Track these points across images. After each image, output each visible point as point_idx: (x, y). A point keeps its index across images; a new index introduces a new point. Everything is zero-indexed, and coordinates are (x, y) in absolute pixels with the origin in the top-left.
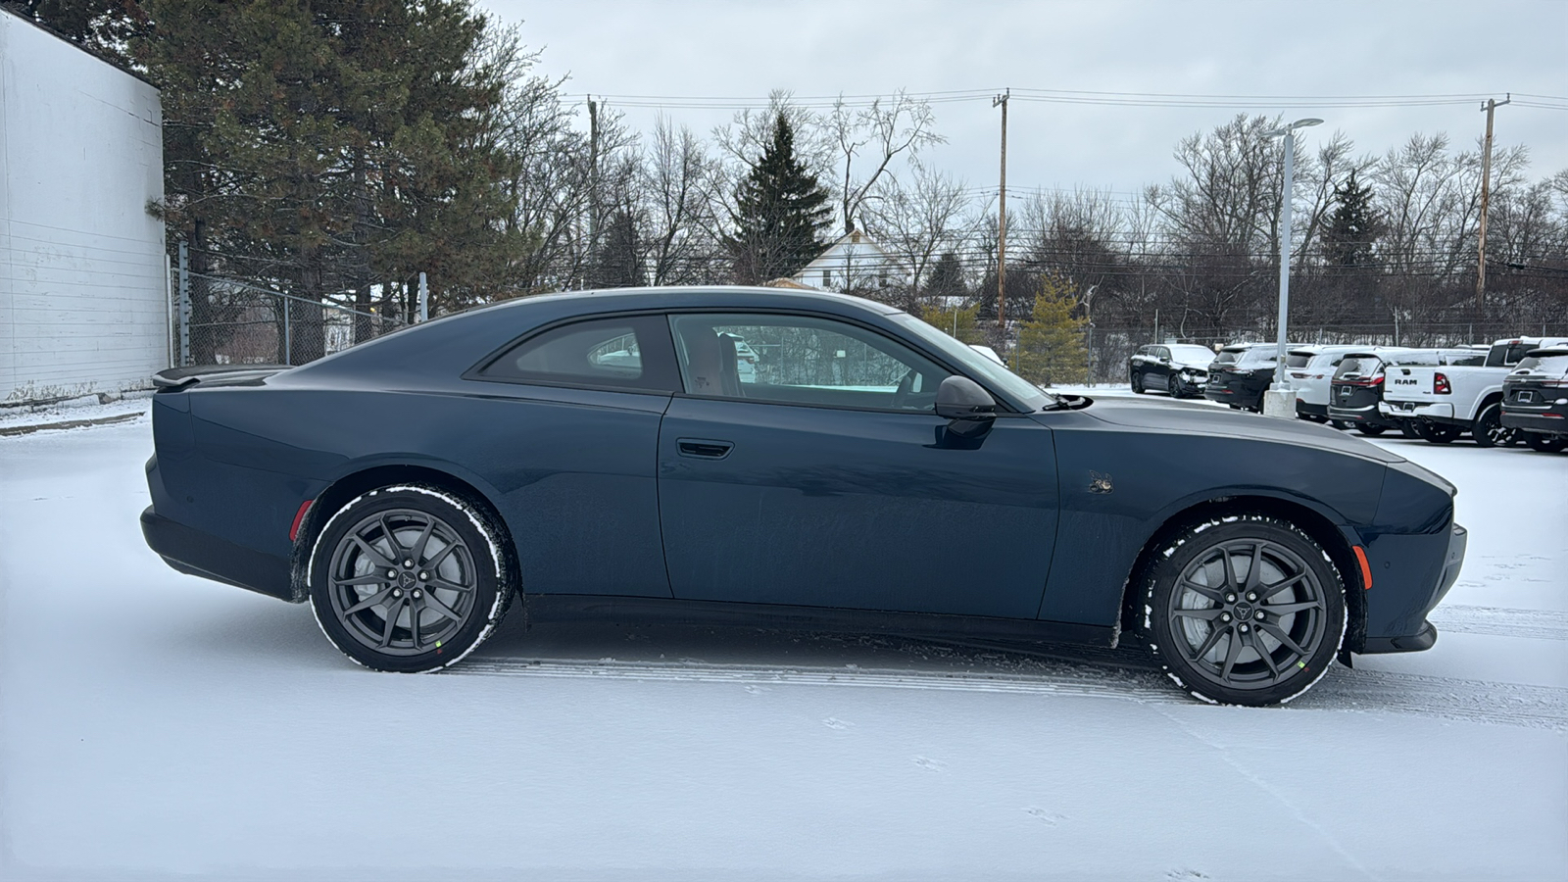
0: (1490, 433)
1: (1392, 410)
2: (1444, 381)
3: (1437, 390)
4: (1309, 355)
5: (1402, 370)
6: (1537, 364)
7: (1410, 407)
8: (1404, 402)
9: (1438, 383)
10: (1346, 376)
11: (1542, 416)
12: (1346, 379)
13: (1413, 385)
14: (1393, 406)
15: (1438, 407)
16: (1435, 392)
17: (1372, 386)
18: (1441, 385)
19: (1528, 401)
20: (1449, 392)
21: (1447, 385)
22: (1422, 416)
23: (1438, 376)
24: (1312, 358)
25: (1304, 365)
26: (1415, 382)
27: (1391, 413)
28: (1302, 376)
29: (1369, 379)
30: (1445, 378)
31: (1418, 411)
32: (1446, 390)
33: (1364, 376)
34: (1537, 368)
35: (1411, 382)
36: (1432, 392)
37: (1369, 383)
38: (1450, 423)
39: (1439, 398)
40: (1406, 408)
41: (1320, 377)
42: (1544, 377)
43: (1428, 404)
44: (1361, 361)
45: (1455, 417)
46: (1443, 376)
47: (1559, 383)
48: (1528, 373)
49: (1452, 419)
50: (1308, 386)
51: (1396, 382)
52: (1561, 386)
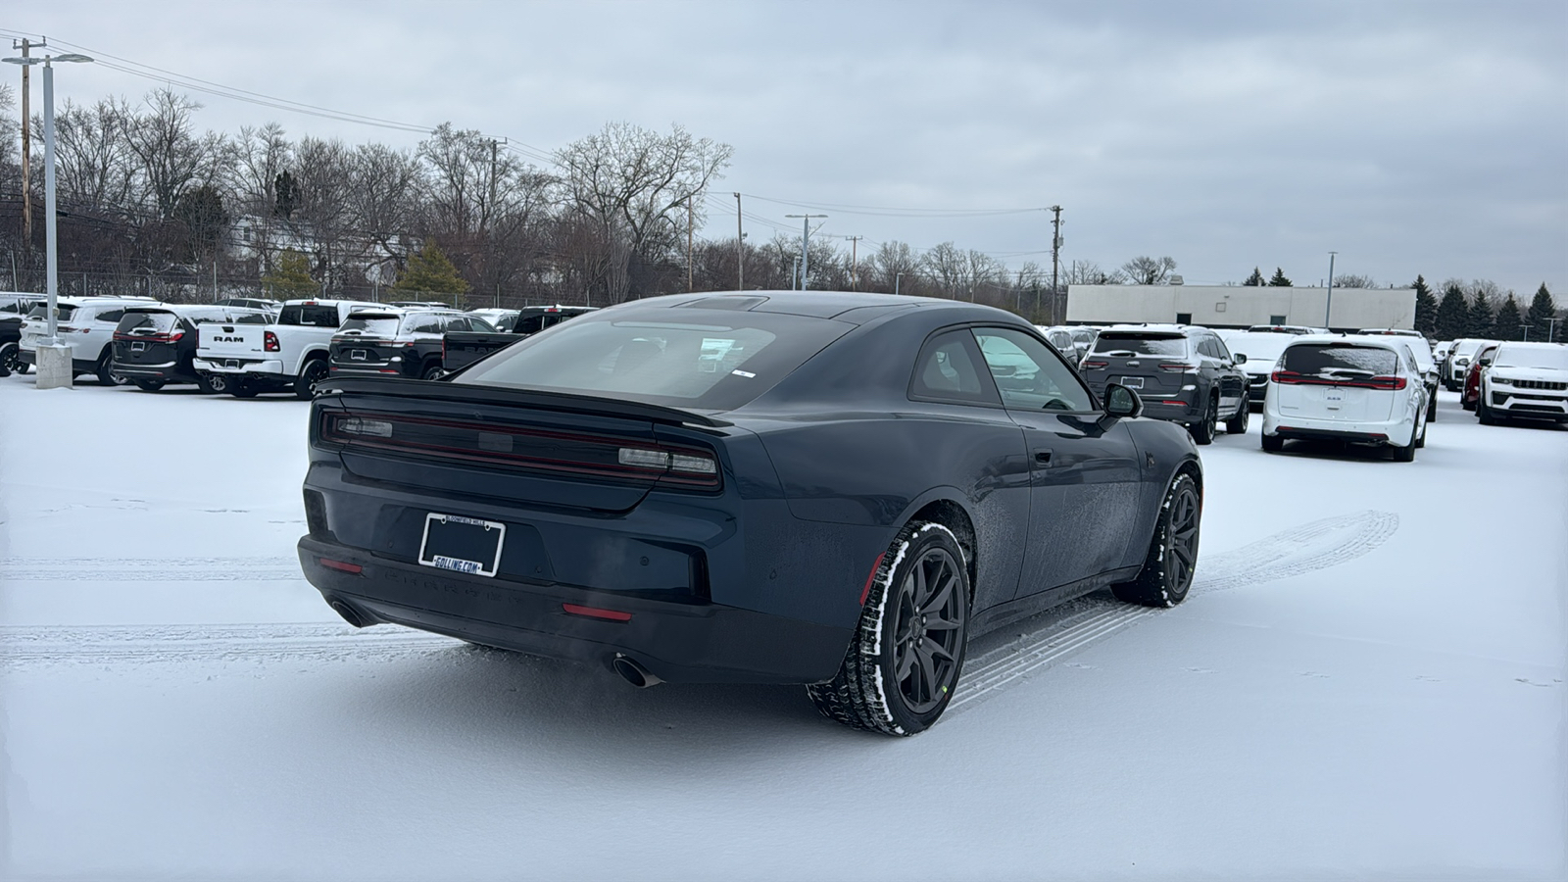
0: (311, 387)
1: (214, 367)
2: (274, 339)
3: (267, 348)
4: (72, 307)
5: (224, 328)
6: (365, 326)
7: (232, 363)
8: (225, 359)
9: (269, 341)
10: (137, 332)
11: (379, 372)
12: (138, 335)
13: (240, 343)
14: (214, 363)
15: (270, 364)
16: (266, 350)
17: (171, 342)
18: (271, 343)
19: (362, 358)
20: (279, 350)
21: (277, 343)
22: (253, 372)
23: (268, 335)
24: (75, 311)
25: (67, 318)
26: (242, 340)
27: (212, 369)
28: (67, 330)
29: (168, 335)
30: (275, 337)
31: (247, 368)
32: (276, 347)
33: (161, 332)
34: (367, 329)
35: (236, 339)
36: (263, 349)
37: (168, 340)
38: (280, 378)
39: (269, 355)
40: (228, 365)
41: (86, 331)
42: (378, 338)
43: (261, 361)
44: (152, 316)
45: (284, 373)
46: (272, 334)
47: (393, 343)
48: (359, 333)
49: (281, 375)
50: (74, 340)
51: (216, 339)
52: (395, 346)
